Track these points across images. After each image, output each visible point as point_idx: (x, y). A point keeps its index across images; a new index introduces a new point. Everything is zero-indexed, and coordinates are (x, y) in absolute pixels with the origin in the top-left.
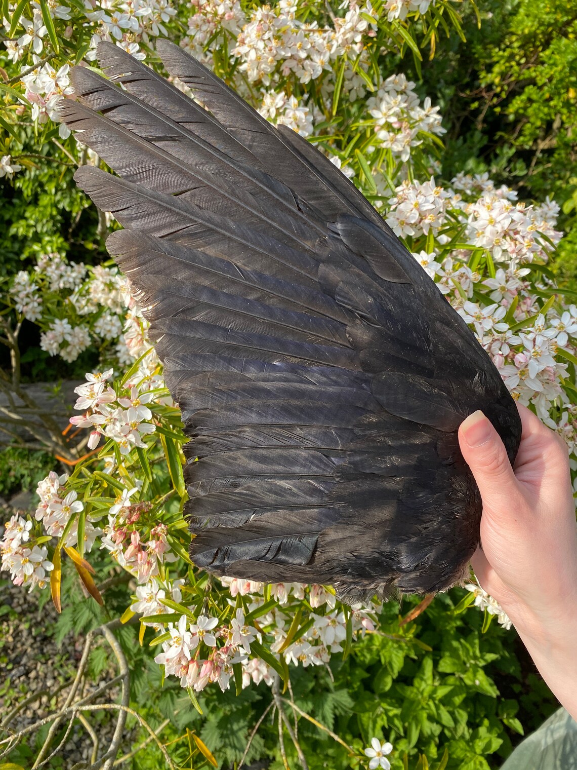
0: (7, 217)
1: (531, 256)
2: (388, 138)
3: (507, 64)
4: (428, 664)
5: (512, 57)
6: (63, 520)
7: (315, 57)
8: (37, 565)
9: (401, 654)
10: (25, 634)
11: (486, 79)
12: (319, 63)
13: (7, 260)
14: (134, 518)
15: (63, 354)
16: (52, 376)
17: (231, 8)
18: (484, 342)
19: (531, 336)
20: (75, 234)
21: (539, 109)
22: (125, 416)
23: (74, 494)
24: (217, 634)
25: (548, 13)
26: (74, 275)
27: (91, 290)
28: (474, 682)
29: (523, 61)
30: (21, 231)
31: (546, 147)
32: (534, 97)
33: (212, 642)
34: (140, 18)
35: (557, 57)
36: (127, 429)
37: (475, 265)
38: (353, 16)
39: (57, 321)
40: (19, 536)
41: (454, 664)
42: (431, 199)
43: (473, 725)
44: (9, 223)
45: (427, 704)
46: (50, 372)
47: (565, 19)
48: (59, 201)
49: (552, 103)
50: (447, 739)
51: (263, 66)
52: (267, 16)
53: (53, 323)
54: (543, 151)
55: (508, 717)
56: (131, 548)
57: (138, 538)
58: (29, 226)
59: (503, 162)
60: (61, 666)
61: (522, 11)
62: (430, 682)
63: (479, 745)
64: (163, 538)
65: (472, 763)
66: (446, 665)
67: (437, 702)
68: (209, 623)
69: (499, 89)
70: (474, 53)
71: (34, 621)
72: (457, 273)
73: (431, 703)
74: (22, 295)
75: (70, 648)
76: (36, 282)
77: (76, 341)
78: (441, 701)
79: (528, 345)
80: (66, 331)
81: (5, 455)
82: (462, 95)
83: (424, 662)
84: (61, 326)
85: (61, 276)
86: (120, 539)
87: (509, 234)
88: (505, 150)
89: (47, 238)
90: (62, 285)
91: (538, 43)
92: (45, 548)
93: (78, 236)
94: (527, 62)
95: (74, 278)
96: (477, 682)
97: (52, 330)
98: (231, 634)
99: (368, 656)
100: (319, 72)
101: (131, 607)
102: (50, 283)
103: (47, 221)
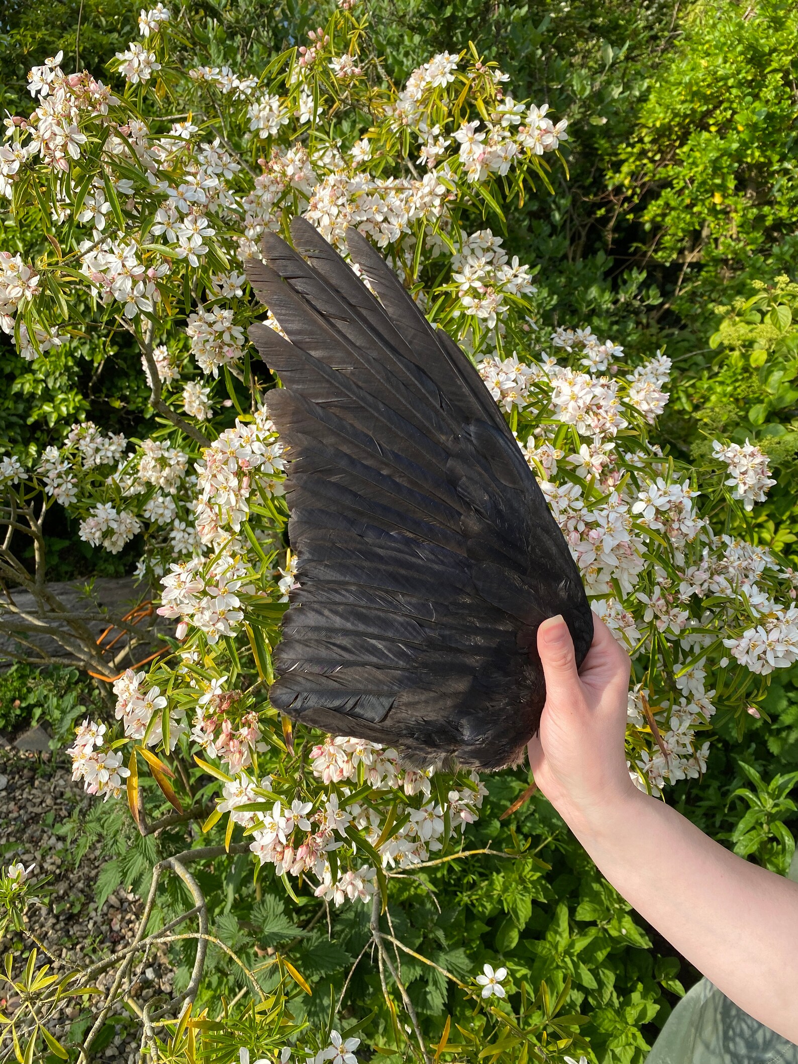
0: (8, 370)
1: (614, 431)
2: (473, 304)
3: (638, 163)
4: (563, 913)
5: (643, 153)
6: (145, 717)
7: (392, 220)
8: (113, 771)
9: (528, 899)
10: (44, 912)
11: (613, 180)
12: (397, 226)
13: (10, 426)
14: (225, 706)
15: (106, 544)
16: (66, 573)
17: (301, 168)
18: (560, 519)
19: (604, 513)
20: (96, 390)
21: (678, 217)
22: (214, 604)
23: (156, 690)
24: (312, 820)
25: (683, 102)
26: (113, 448)
27: (140, 468)
28: (620, 931)
29: (658, 157)
30: (27, 388)
31: (695, 260)
32: (673, 203)
33: (306, 827)
34: (206, 190)
35: (698, 154)
36: (216, 617)
37: (560, 442)
38: (430, 180)
39: (99, 505)
40: (91, 742)
41: (595, 910)
42: (513, 377)
43: (623, 990)
44: (11, 378)
45: (563, 961)
46: (64, 568)
47: (704, 108)
48: (76, 348)
49: (695, 209)
50: (592, 1009)
51: (337, 231)
52: (341, 181)
53: (95, 507)
54: (691, 265)
55: (667, 978)
56: (222, 737)
57: (230, 726)
58: (37, 381)
59: (634, 289)
60: (94, 951)
61: (652, 97)
62: (566, 935)
63: (632, 1014)
64: (256, 725)
65: (623, 1036)
66: (585, 912)
67: (575, 959)
68: (303, 808)
69: (630, 192)
70: (597, 149)
71: (55, 895)
72: (539, 451)
73: (567, 959)
74: (52, 475)
75: (104, 928)
76: (68, 458)
77: (123, 528)
78: (579, 956)
79: (603, 522)
80: (110, 517)
81: (6, 680)
82: (586, 199)
83: (558, 910)
84: (104, 511)
85: (97, 450)
86: (210, 728)
87: (592, 408)
88: (635, 274)
89: (61, 396)
90: (98, 461)
91: (674, 137)
92: (120, 753)
93: (100, 391)
94: (662, 159)
95: (113, 452)
96: (624, 931)
97: (94, 516)
98: (326, 818)
99: (489, 906)
100: (398, 235)
101: (218, 808)
102: (83, 458)
103: (61, 374)
